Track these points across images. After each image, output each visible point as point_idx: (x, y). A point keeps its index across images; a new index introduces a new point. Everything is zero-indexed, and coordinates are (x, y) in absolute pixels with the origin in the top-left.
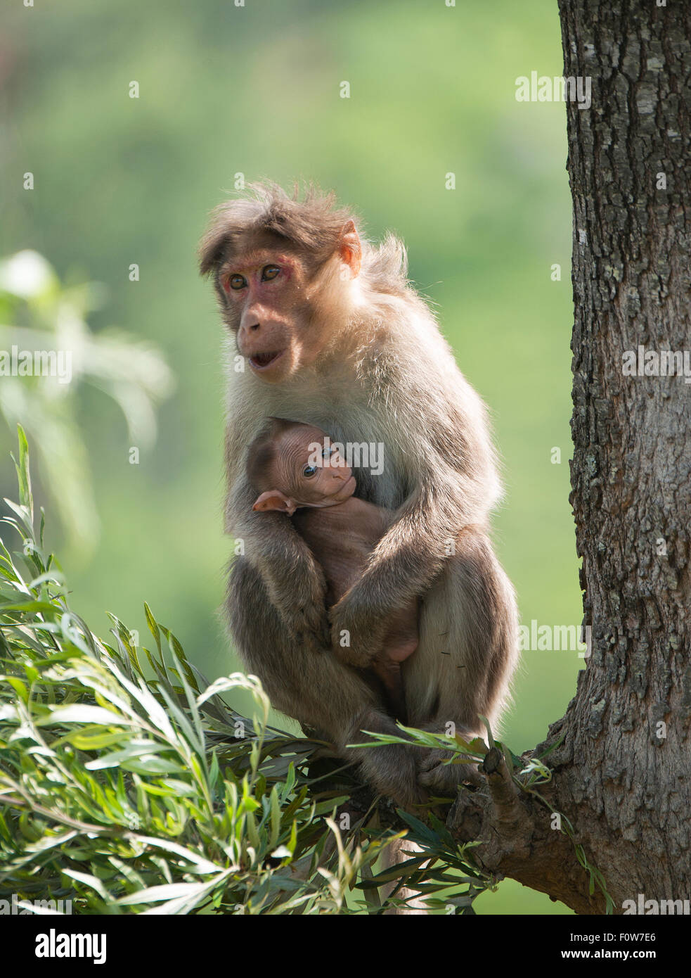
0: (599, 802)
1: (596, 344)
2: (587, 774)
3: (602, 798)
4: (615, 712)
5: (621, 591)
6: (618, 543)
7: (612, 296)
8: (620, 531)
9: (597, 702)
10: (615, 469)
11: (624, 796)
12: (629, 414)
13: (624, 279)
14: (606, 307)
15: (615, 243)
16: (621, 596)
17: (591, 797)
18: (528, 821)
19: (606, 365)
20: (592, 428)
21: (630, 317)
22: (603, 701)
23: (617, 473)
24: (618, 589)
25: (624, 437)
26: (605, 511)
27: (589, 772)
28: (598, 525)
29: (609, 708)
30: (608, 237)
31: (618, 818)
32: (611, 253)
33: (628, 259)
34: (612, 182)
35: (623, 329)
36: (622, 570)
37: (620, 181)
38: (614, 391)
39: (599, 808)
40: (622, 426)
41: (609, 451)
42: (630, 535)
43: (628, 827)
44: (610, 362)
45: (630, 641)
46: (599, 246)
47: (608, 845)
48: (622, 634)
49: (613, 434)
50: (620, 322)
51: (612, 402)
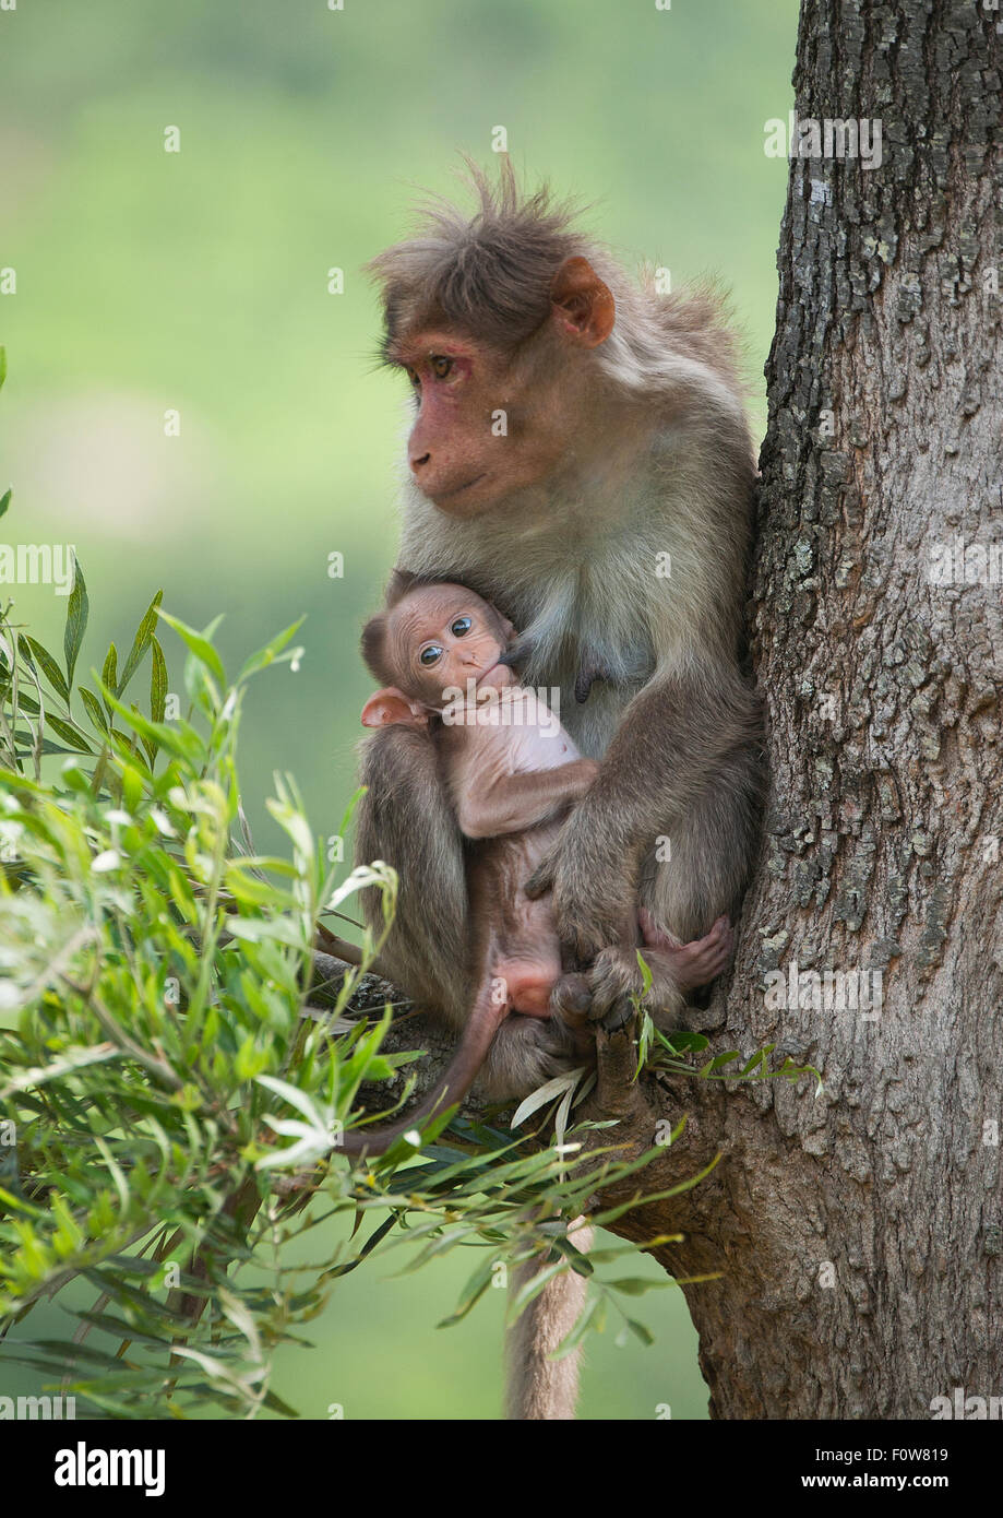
0: (767, 1091)
1: (831, 365)
2: (748, 1046)
3: (771, 1086)
4: (804, 952)
5: (835, 760)
6: (840, 682)
7: (872, 287)
8: (846, 664)
9: (772, 934)
10: (850, 564)
11: (809, 1085)
12: (881, 478)
13: (896, 260)
14: (857, 304)
15: (887, 201)
16: (835, 767)
17: (754, 1083)
18: (649, 1114)
19: (847, 397)
20: (809, 499)
21: (900, 321)
22: (784, 934)
23: (851, 570)
24: (832, 754)
25: (870, 513)
26: (820, 631)
27: (752, 1045)
28: (804, 654)
29: (793, 946)
30: (875, 191)
31: (797, 1118)
32: (877, 217)
33: (907, 227)
34: (890, 104)
35: (885, 340)
36: (842, 725)
37: (905, 101)
38: (858, 440)
39: (765, 1102)
40: (868, 496)
41: (838, 535)
42: (864, 669)
43: (813, 1132)
44: (857, 392)
45: (843, 839)
46: (856, 206)
47: (774, 1160)
48: (829, 827)
49: (850, 508)
50: (881, 330)
51: (852, 458)
